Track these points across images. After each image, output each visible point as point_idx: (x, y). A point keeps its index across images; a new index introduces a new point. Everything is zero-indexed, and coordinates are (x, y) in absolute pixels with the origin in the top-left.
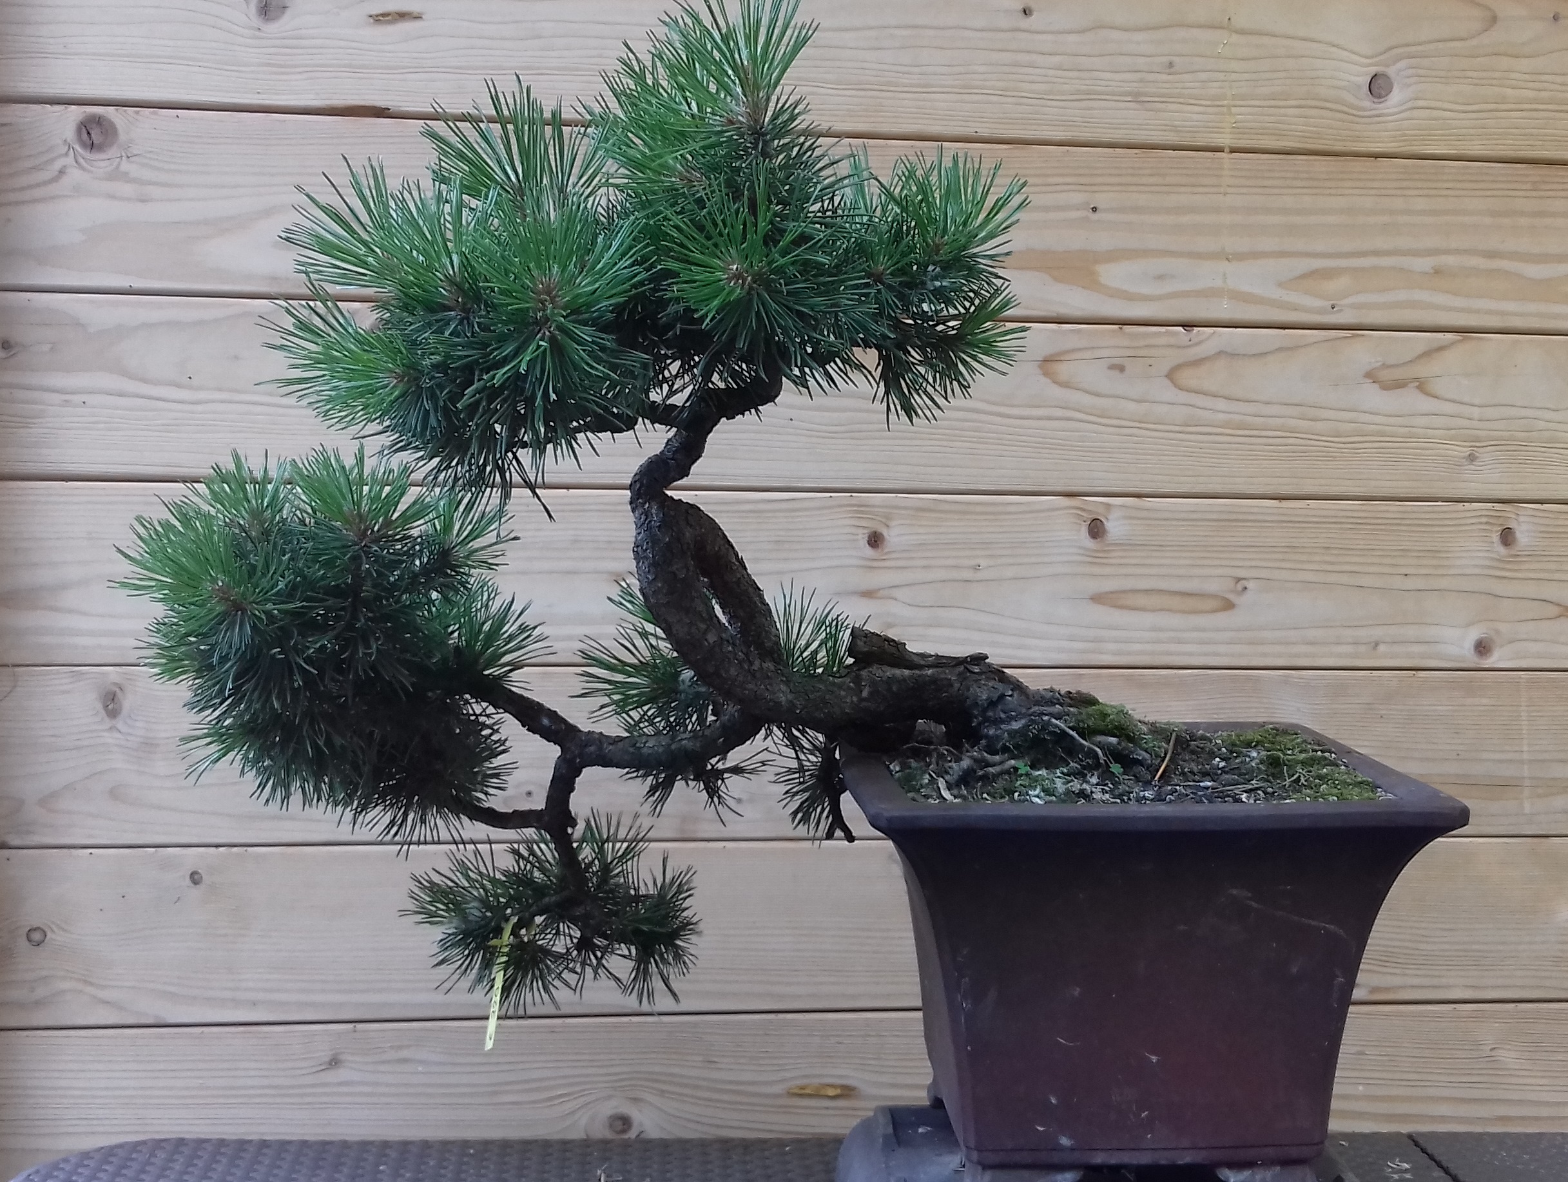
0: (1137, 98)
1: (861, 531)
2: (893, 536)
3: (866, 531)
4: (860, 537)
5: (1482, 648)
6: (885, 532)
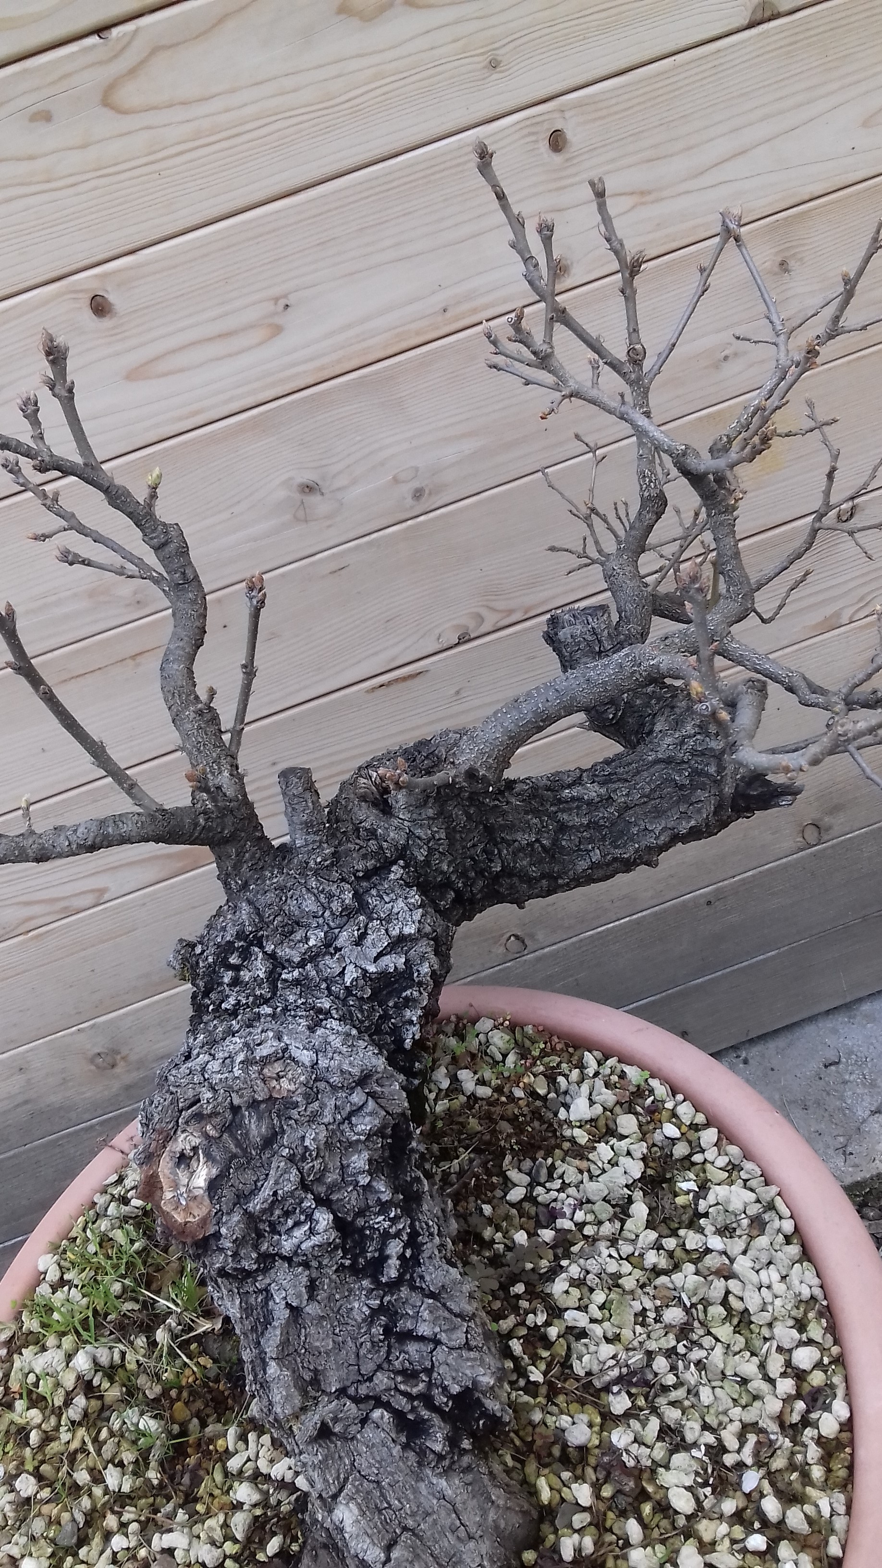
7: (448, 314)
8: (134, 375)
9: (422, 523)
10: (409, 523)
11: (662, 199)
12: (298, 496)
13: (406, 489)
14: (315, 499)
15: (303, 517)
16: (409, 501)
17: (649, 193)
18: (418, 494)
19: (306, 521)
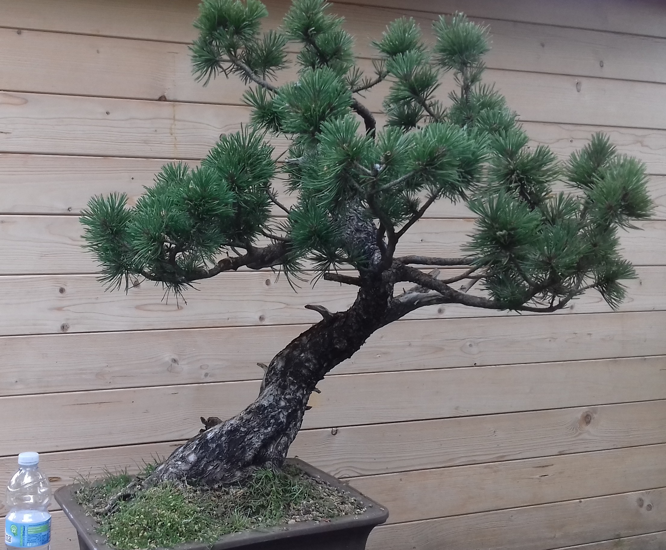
0: (146, 142)
1: (57, 287)
2: (67, 289)
3: (59, 287)
4: (57, 290)
5: (261, 318)
6: (65, 287)
7: (230, 320)
8: (138, 307)
9: (205, 385)
10: (201, 384)
11: (293, 308)
12: (170, 362)
13: (204, 372)
14: (175, 365)
15: (170, 370)
16: (203, 376)
17: (289, 305)
18: (206, 375)
19: (170, 372)
